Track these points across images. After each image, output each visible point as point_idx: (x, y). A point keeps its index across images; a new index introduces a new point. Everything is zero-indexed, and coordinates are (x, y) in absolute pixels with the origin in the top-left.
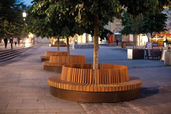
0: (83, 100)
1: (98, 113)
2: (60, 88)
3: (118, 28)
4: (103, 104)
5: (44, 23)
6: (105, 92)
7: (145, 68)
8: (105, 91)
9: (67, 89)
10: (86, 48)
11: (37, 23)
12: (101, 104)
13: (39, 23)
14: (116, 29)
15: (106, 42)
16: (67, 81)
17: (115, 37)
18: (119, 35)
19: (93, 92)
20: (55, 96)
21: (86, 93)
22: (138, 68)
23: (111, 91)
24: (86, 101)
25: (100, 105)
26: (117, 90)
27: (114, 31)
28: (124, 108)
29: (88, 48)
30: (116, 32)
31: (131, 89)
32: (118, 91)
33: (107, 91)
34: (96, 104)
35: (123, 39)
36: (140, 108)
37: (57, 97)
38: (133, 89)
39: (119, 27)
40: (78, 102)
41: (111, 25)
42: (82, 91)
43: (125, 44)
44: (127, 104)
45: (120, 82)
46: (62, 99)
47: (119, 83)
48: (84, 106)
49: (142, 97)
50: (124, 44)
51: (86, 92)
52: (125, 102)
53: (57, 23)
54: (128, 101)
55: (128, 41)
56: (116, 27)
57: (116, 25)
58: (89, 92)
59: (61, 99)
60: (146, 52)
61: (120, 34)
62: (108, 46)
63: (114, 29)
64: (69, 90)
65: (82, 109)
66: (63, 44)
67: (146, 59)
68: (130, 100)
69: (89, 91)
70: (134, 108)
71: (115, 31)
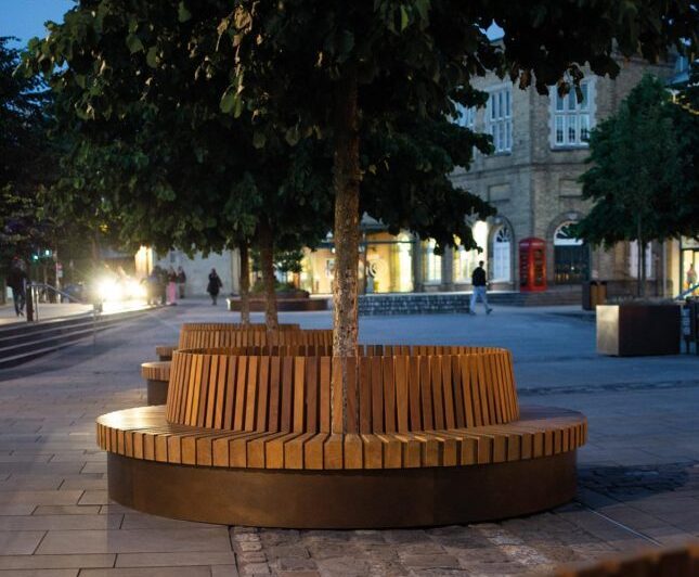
0: (257, 517)
1: (307, 570)
2: (141, 456)
3: (572, 212)
4: (359, 532)
5: (131, 161)
6: (363, 472)
7: (668, 387)
8: (368, 466)
9: (175, 459)
10: (405, 312)
11: (96, 161)
12: (344, 533)
13: (107, 158)
14: (563, 217)
15: (514, 287)
16: (187, 423)
17: (557, 261)
18: (575, 247)
19: (304, 471)
20: (124, 504)
21: (268, 476)
22: (632, 388)
23: (398, 466)
24: (269, 520)
25: (338, 536)
26: (431, 461)
27: (552, 227)
28: (457, 550)
29: (413, 312)
30: (560, 236)
31: (513, 457)
32: (436, 464)
33: (374, 463)
34: (317, 535)
35: (598, 269)
36: (542, 550)
37: (133, 507)
38: (527, 455)
39: (577, 209)
40: (230, 527)
41: (537, 198)
42: (247, 469)
43: (602, 288)
44: (486, 533)
45: (460, 422)
46: (152, 514)
47: (451, 429)
48: (247, 542)
49: (583, 507)
50: (594, 288)
51: (265, 470)
52: (480, 526)
53: (200, 160)
54: (498, 521)
55: (621, 277)
56: (562, 207)
57: (562, 197)
58: (284, 471)
59: (147, 517)
60: (691, 316)
61: (580, 242)
62: (521, 304)
63: (553, 217)
64: (182, 465)
65: (232, 554)
66: (293, 296)
67: (688, 353)
68: (506, 519)
69: (279, 465)
70: (513, 552)
71: (558, 230)
